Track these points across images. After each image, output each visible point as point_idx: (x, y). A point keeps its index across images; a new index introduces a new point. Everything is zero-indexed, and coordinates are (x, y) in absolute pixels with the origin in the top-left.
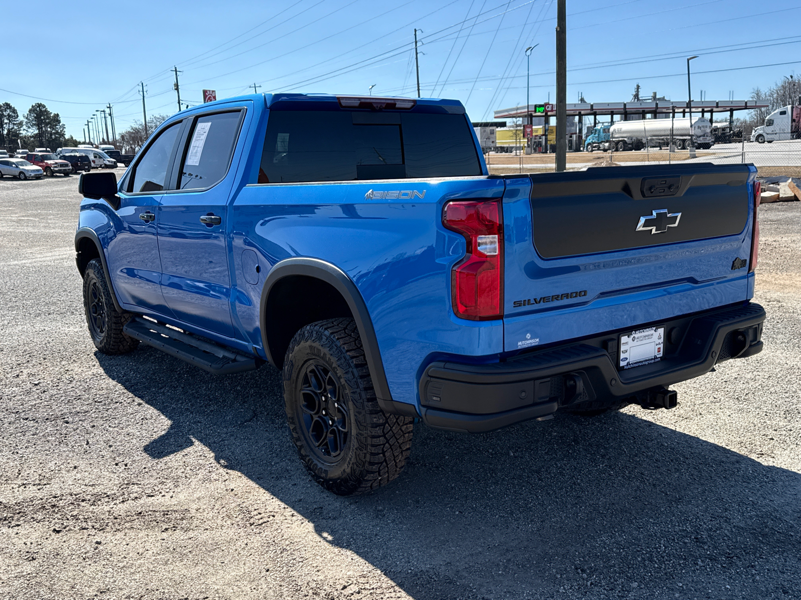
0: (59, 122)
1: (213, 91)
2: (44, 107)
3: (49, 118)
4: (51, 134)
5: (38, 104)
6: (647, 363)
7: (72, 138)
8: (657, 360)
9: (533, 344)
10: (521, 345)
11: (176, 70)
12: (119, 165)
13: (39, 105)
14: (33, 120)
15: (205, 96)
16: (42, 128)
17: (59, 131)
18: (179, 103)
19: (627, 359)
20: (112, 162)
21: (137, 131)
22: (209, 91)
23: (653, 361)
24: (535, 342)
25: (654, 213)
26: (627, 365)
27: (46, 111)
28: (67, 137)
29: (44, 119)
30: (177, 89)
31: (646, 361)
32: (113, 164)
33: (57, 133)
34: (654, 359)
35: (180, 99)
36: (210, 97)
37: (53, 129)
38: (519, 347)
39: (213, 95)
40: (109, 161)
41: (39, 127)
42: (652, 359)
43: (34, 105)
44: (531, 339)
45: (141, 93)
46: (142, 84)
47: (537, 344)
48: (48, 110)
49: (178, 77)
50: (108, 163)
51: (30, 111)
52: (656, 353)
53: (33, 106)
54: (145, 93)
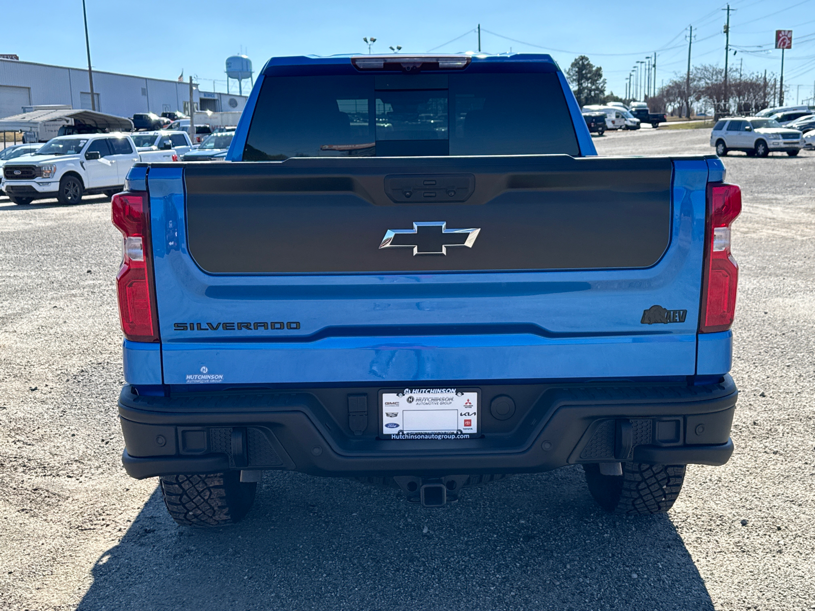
0: (600, 76)
1: (789, 31)
2: (587, 59)
3: (590, 72)
4: (591, 91)
5: (581, 56)
6: (439, 437)
7: (612, 94)
8: (462, 437)
9: (213, 382)
10: (191, 379)
11: (728, 8)
12: (643, 125)
13: (583, 58)
14: (574, 75)
15: (778, 38)
16: (581, 84)
17: (600, 87)
18: (727, 48)
19: (398, 426)
20: (634, 122)
21: (677, 85)
22: (784, 31)
23: (453, 437)
24: (218, 378)
25: (415, 226)
26: (398, 434)
27: (588, 64)
28: (607, 93)
29: (586, 73)
30: (727, 32)
31: (439, 434)
32: (635, 125)
33: (597, 89)
34: (456, 435)
35: (729, 43)
36: (784, 39)
37: (593, 84)
38: (188, 382)
39: (789, 36)
40: (631, 122)
41: (579, 82)
42: (453, 434)
43: (577, 58)
44: (208, 373)
45: (688, 39)
46: (691, 27)
47: (220, 381)
48: (591, 63)
49: (730, 17)
50: (630, 124)
51: (573, 65)
52: (461, 427)
53: (576, 60)
54: (693, 38)
